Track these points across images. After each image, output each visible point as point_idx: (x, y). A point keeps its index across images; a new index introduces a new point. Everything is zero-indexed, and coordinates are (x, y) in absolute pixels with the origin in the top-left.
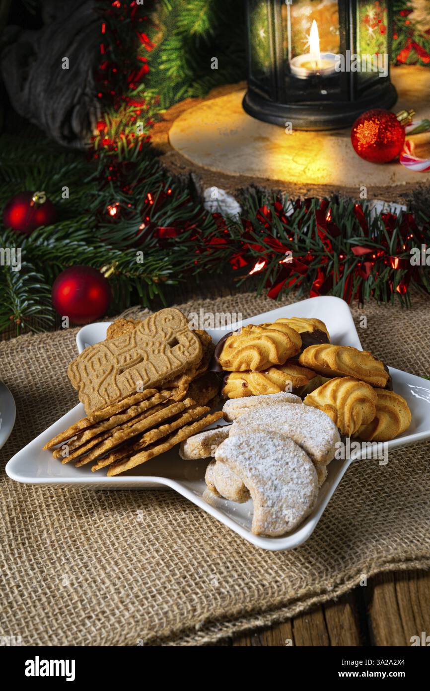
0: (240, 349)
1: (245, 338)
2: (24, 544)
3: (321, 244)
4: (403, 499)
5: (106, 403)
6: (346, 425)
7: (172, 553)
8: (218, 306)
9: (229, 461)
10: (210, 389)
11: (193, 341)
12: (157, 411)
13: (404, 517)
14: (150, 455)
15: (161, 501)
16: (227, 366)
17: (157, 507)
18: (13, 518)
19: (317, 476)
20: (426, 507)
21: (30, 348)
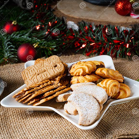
0: (76, 68)
1: (78, 65)
2: (5, 126)
3: (104, 39)
4: (127, 117)
5: (33, 84)
6: (109, 93)
7: (52, 130)
8: (70, 58)
9: (72, 101)
10: (67, 81)
11: (62, 66)
12: (49, 86)
13: (127, 122)
14: (46, 100)
15: (49, 115)
16: (72, 74)
17: (48, 117)
18: (2, 119)
19: (99, 107)
20: (134, 120)
21: (10, 68)
